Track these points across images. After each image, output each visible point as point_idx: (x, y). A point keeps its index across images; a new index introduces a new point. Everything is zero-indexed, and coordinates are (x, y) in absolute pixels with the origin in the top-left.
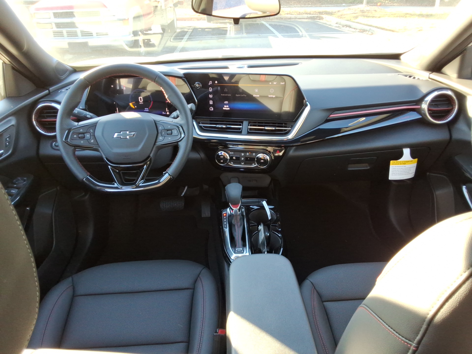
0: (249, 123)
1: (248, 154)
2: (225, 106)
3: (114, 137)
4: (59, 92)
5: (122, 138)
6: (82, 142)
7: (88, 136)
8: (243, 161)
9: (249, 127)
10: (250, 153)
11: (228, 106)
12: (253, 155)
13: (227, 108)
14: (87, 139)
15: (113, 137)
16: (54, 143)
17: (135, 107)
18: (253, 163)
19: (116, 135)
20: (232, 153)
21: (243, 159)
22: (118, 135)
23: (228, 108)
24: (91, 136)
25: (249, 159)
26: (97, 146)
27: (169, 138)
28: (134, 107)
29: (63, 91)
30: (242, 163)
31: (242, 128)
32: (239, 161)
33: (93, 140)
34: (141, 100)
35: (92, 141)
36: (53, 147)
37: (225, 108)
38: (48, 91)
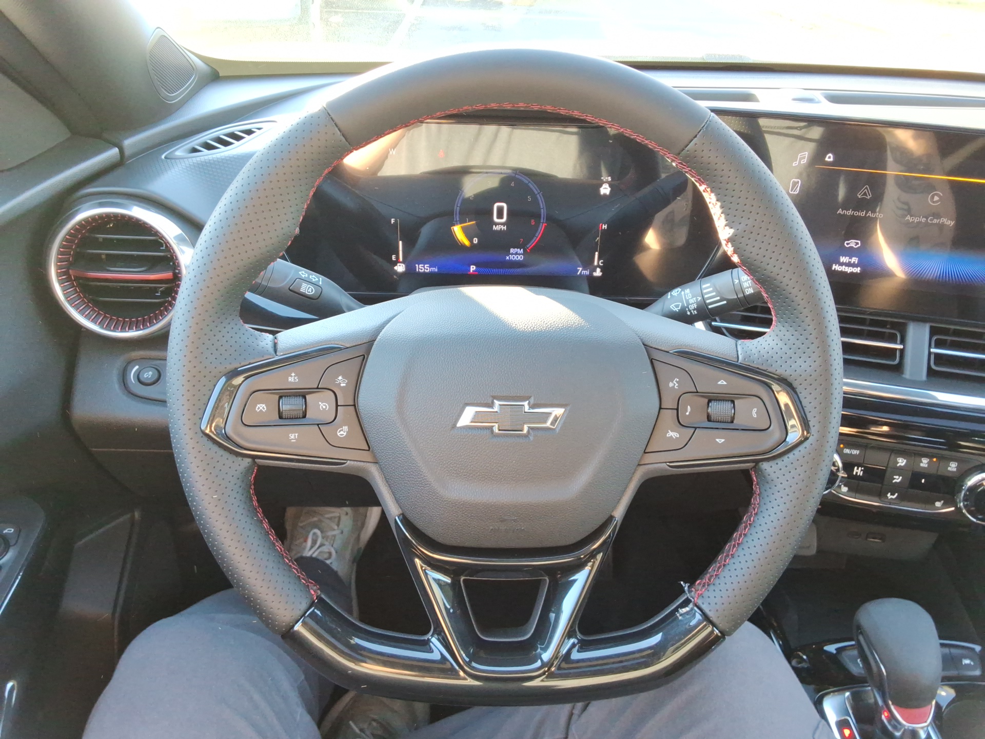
0: (934, 331)
1: (924, 463)
2: (843, 259)
3: (460, 424)
4: (163, 157)
5: (496, 430)
6: (293, 436)
7: (323, 406)
8: (894, 488)
9: (933, 350)
10: (935, 460)
11: (855, 260)
12: (949, 469)
13: (849, 265)
14: (318, 425)
15: (454, 426)
16: (137, 367)
17: (471, 240)
18: (939, 501)
19: (467, 417)
20: (856, 452)
21: (898, 479)
22: (477, 417)
23: (853, 265)
24: (337, 406)
25: (923, 481)
26: (366, 456)
27: (720, 441)
28: (467, 243)
29: (179, 153)
30: (889, 495)
31: (902, 351)
32: (880, 485)
33: (346, 428)
34: (500, 215)
35: (343, 432)
36: (130, 385)
37: (842, 264)
38: (115, 151)
